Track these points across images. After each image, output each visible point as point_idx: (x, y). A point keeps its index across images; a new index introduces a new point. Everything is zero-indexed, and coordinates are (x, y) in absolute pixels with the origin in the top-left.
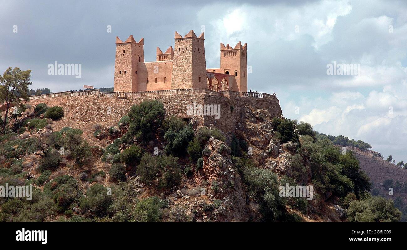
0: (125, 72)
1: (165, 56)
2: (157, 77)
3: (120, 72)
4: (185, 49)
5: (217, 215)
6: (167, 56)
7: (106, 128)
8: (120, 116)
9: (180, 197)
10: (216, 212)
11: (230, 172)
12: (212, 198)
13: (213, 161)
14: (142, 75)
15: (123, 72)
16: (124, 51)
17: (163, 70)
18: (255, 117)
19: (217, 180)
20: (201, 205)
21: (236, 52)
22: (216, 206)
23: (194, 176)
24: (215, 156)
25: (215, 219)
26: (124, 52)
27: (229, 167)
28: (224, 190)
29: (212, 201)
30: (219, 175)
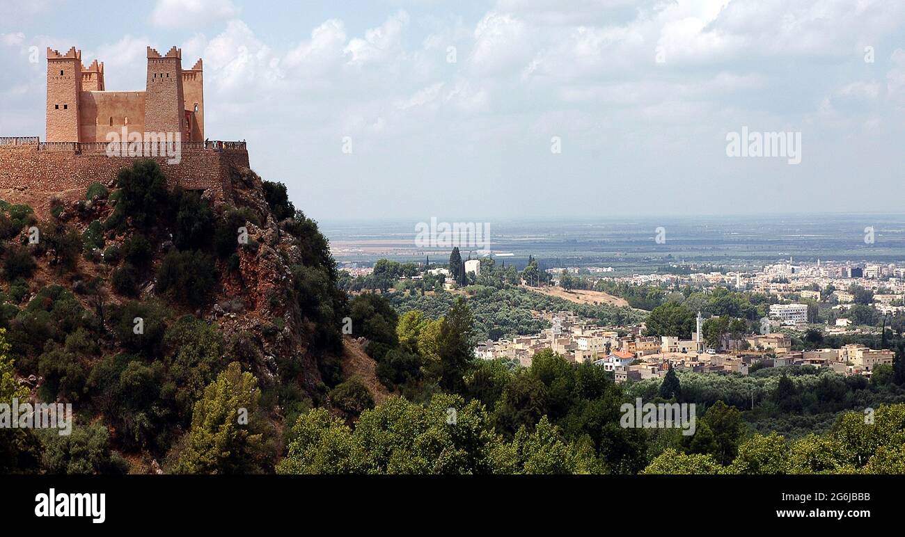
0: (66, 107)
1: (86, 76)
2: (113, 116)
3: (57, 107)
4: (164, 76)
5: (282, 341)
6: (90, 75)
7: (69, 203)
8: (82, 183)
9: (220, 315)
10: (280, 337)
11: (287, 275)
12: (270, 315)
13: (266, 259)
14: (88, 112)
15: (61, 107)
16: (62, 72)
17: (123, 105)
18: (243, 181)
19: (275, 288)
20: (257, 327)
21: (195, 75)
22: (279, 327)
23: (221, 280)
24: (268, 252)
25: (280, 347)
26: (62, 74)
27: (286, 268)
28: (283, 302)
29: (270, 320)
30: (276, 280)
